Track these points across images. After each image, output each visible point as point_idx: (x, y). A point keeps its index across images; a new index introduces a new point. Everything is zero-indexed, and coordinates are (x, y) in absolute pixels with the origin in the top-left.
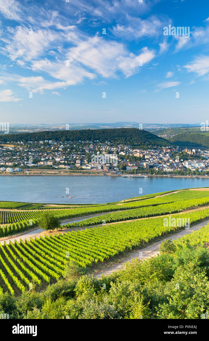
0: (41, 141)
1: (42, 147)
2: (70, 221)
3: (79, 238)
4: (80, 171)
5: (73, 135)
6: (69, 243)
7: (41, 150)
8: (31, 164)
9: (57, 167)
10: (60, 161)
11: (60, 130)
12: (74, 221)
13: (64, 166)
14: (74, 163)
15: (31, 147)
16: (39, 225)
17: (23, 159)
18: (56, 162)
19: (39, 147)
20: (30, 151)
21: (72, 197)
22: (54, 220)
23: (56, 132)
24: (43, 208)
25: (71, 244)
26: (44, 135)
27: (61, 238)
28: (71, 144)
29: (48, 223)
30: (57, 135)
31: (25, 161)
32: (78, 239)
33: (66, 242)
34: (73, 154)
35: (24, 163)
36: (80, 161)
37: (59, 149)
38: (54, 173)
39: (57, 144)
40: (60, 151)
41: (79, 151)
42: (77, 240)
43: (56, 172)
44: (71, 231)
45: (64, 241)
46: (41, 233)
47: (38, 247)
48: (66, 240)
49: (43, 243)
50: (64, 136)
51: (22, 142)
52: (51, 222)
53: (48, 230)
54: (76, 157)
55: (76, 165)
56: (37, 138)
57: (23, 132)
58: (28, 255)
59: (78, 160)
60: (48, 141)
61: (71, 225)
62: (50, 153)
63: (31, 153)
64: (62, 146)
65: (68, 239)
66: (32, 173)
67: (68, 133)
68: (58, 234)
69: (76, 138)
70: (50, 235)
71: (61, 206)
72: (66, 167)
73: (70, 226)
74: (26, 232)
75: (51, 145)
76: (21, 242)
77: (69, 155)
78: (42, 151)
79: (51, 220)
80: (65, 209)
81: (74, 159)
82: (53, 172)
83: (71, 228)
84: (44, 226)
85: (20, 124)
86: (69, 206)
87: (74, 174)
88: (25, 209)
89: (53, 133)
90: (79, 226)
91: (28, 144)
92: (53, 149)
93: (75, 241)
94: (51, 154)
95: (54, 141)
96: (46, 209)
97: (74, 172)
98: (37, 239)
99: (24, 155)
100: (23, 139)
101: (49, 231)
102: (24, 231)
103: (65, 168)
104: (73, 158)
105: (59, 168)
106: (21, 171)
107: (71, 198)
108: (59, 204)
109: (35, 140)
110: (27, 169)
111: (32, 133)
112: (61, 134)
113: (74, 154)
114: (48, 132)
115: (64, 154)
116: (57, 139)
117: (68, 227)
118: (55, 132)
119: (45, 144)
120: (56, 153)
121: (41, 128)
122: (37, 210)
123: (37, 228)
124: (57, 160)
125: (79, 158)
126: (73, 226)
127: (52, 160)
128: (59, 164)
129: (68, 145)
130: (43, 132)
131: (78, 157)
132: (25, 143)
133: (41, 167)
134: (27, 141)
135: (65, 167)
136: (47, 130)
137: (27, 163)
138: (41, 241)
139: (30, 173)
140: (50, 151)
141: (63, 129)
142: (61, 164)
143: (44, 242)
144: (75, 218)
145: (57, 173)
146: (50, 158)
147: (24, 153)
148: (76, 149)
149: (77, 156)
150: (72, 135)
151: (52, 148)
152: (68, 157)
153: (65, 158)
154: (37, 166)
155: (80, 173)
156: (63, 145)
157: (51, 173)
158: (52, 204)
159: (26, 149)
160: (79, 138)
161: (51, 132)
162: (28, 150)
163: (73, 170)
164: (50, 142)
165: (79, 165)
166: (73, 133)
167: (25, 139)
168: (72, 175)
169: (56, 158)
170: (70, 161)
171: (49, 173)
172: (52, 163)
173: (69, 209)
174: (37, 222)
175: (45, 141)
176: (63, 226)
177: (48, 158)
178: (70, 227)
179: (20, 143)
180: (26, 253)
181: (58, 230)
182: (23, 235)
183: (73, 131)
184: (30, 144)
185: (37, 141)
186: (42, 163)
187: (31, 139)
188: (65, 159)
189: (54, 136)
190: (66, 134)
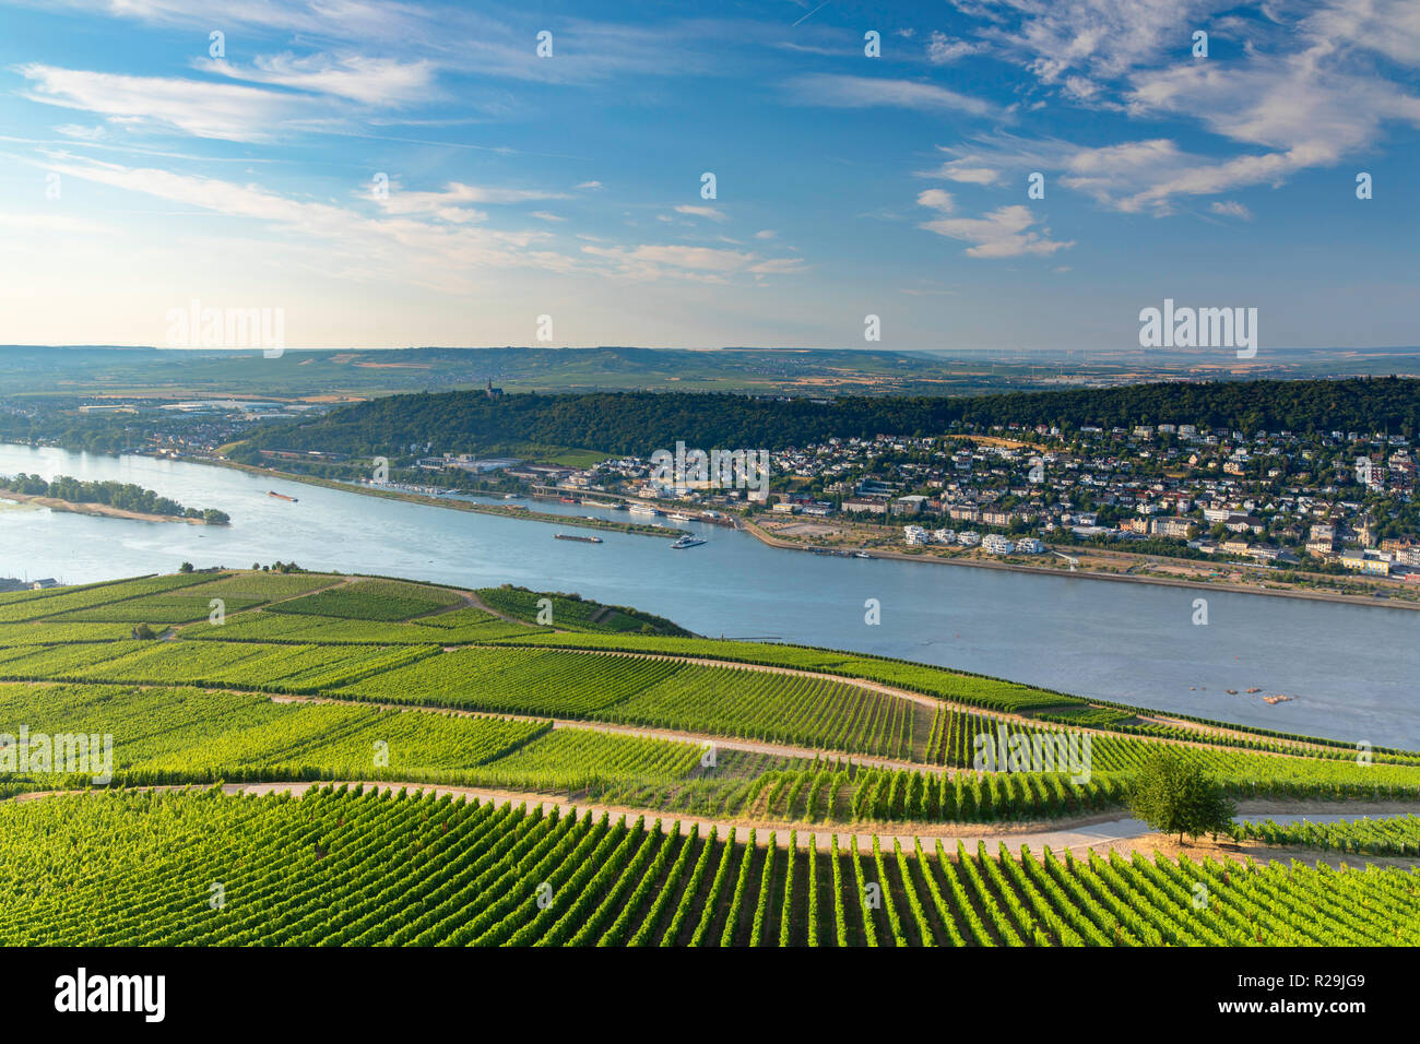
0: (1142, 428)
1: (1142, 455)
2: (1280, 813)
3: (1331, 902)
4: (1331, 577)
5: (1301, 403)
6: (1278, 916)
7: (1140, 466)
8: (1088, 526)
9: (1210, 550)
10: (1227, 521)
11: (1235, 380)
12: (1298, 813)
13: (1245, 546)
14: (1301, 538)
15: (1093, 451)
16: (1131, 803)
17: (1056, 500)
18: (1206, 525)
19: (1132, 453)
20: (1090, 471)
21: (1280, 701)
22: (1205, 792)
23: (1217, 388)
24: (1138, 728)
25: (1289, 923)
26: (1155, 402)
27: (1236, 881)
28: (1287, 447)
29: (1172, 801)
30: (1218, 404)
31: (1065, 511)
32: (1327, 907)
33: (1263, 906)
34: (1296, 496)
35: (1057, 521)
36: (1331, 530)
37: (1227, 467)
38: (1195, 574)
39: (1219, 442)
40: (1229, 476)
41: (1328, 479)
42: (1320, 911)
43: (1204, 574)
44: (1284, 860)
45: (1253, 902)
46: (1135, 840)
47: (1124, 898)
48: (1264, 899)
49: (1150, 887)
50: (1255, 409)
51: (1058, 431)
52: (1186, 799)
53: (1171, 831)
54: (1311, 510)
55: (1309, 547)
56: (1123, 412)
57: (1063, 386)
58: (1082, 924)
59: (1321, 524)
60: (1172, 427)
61: (1288, 833)
62: (1182, 481)
63: (1094, 478)
64: (1244, 452)
65: (1272, 897)
66: (1090, 566)
67: (1277, 393)
68: (1221, 861)
69: (1317, 420)
70: (1182, 857)
71: (1223, 733)
72: (1255, 551)
73: (1278, 835)
74: (1068, 820)
75: (1188, 446)
76: (1047, 861)
77: (1276, 499)
78: (1146, 473)
79: (1188, 792)
80: (1246, 752)
81: (1299, 517)
82: (1188, 572)
83: (1285, 845)
84: (1153, 811)
85: (1053, 351)
86: (1264, 740)
87: (1296, 590)
88: (1058, 722)
89: (1203, 394)
90: (1326, 847)
91: (1082, 436)
92: (1197, 464)
93: (1312, 915)
94: (1186, 488)
95: (1204, 429)
96: (1151, 734)
97: (1297, 580)
98: (1121, 865)
99: (1059, 484)
100: (1062, 414)
101: (1176, 836)
102: (1060, 816)
103: (1250, 559)
104: (1293, 513)
105: (1222, 555)
106: (1045, 551)
107: (1276, 703)
108: (1212, 723)
109: (1114, 420)
110: (1070, 548)
111: (1101, 390)
112: (1240, 397)
113: (1302, 494)
114: (1176, 389)
115: (1249, 490)
116: (1217, 422)
117: (1269, 840)
118: (1212, 385)
119: (1157, 442)
120: (1211, 487)
121: (1145, 368)
122: (1111, 735)
123: (1119, 814)
124: (1215, 515)
125: (1329, 514)
126: (1295, 841)
127: (1189, 516)
128: (1223, 534)
129: (1274, 452)
130: (1155, 386)
131: (1323, 509)
132: (1070, 432)
133: (1134, 545)
134: (1078, 423)
135: (1250, 551)
136: (1171, 379)
137: (1071, 522)
138: (1138, 876)
139: (1082, 566)
140: (1179, 476)
141: (1250, 375)
142: (1231, 536)
143: (1154, 881)
144: (1308, 805)
145: (1207, 579)
146: (1181, 505)
147: (1063, 477)
148: (1311, 471)
149: (1318, 504)
150: (1296, 402)
151: (1193, 460)
152: (1270, 506)
153: (1255, 511)
154: (1115, 537)
155: (1330, 591)
156: (1246, 447)
157: (1180, 576)
158: (1182, 717)
159: (1072, 462)
160: (1331, 420)
161: (1192, 386)
162: (1080, 466)
163: (1289, 572)
164: (1185, 431)
165: (1326, 548)
166: (1305, 396)
167: (1070, 414)
168: (1283, 593)
169: (1209, 505)
170: (1279, 527)
171: (1170, 574)
172: (1186, 527)
173: (1265, 754)
174: (1119, 784)
175: (1161, 428)
176: (1244, 829)
177: (1170, 505)
178: (1283, 839)
179: (1049, 432)
180: (1074, 915)
181: (1218, 842)
182: (1056, 830)
183: (1304, 387)
184: (1091, 437)
185: (1121, 424)
186: (1140, 526)
187: (1094, 417)
188: (1253, 513)
189: (1202, 408)
190: (1263, 400)
